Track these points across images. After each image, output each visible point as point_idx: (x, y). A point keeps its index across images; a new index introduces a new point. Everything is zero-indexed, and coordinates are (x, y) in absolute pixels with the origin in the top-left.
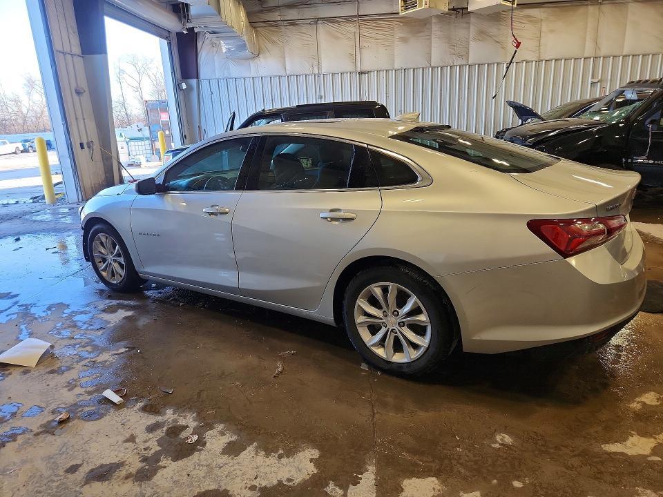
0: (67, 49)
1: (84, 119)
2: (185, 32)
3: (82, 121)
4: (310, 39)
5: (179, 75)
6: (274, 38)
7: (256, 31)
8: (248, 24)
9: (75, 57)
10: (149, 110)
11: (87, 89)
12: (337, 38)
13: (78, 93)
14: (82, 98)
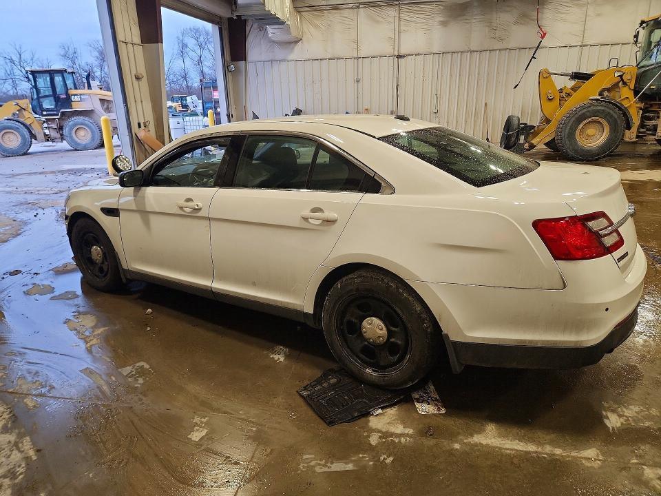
0: (129, 40)
1: (142, 102)
2: (235, 18)
3: (140, 103)
4: (351, 23)
5: (228, 57)
6: (318, 23)
7: (301, 16)
8: (293, 10)
9: (135, 46)
10: (203, 87)
11: (144, 74)
12: (377, 22)
13: (138, 78)
14: (140, 82)
